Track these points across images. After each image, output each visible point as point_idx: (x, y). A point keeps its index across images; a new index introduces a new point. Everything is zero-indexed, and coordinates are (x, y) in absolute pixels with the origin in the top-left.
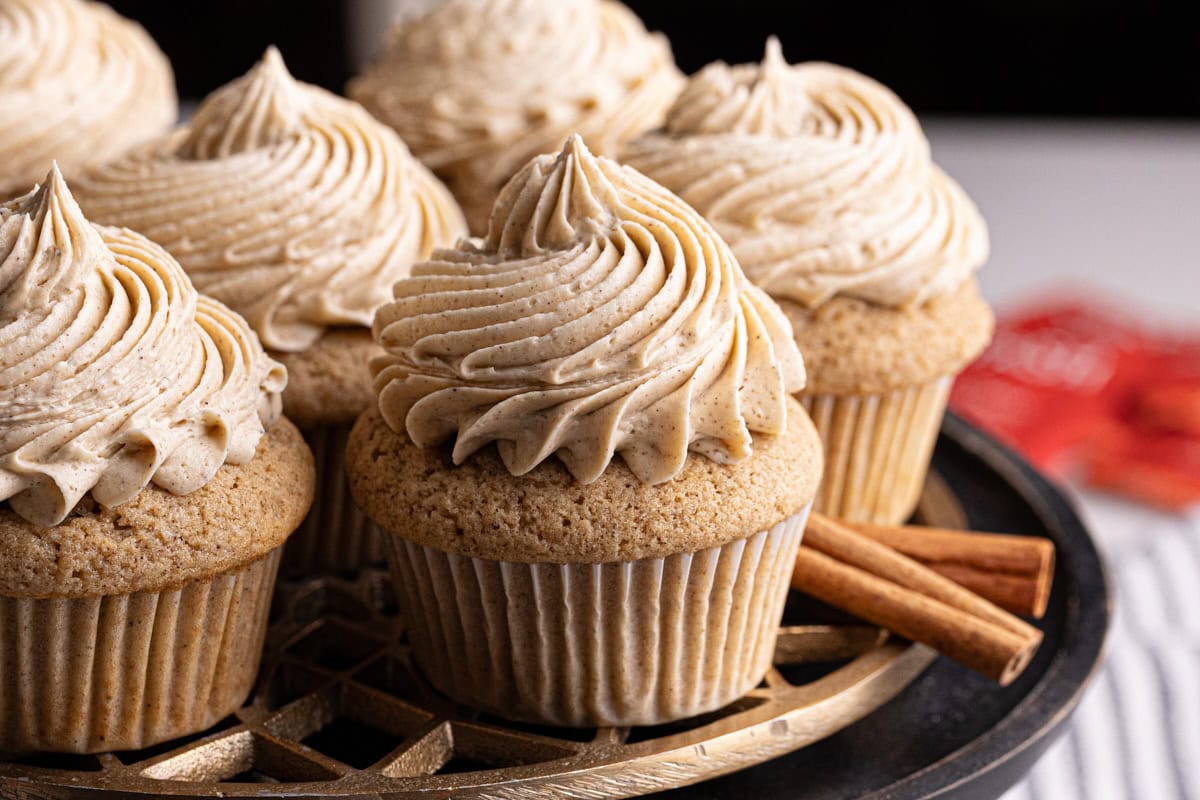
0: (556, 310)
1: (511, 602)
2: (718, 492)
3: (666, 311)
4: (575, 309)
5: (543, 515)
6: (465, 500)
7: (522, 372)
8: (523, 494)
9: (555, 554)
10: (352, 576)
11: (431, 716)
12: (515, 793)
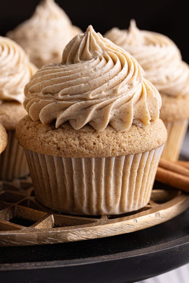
0: (89, 76)
1: (74, 173)
2: (141, 135)
3: (124, 77)
4: (95, 76)
5: (87, 141)
6: (60, 138)
7: (78, 96)
8: (79, 135)
9: (91, 154)
10: (11, 181)
11: (46, 214)
12: (79, 233)
